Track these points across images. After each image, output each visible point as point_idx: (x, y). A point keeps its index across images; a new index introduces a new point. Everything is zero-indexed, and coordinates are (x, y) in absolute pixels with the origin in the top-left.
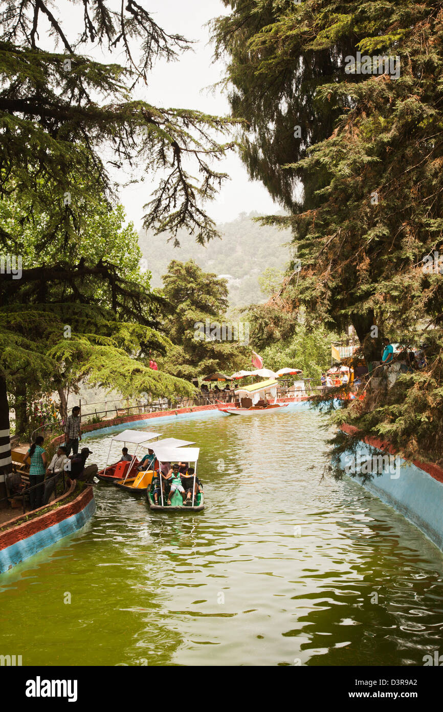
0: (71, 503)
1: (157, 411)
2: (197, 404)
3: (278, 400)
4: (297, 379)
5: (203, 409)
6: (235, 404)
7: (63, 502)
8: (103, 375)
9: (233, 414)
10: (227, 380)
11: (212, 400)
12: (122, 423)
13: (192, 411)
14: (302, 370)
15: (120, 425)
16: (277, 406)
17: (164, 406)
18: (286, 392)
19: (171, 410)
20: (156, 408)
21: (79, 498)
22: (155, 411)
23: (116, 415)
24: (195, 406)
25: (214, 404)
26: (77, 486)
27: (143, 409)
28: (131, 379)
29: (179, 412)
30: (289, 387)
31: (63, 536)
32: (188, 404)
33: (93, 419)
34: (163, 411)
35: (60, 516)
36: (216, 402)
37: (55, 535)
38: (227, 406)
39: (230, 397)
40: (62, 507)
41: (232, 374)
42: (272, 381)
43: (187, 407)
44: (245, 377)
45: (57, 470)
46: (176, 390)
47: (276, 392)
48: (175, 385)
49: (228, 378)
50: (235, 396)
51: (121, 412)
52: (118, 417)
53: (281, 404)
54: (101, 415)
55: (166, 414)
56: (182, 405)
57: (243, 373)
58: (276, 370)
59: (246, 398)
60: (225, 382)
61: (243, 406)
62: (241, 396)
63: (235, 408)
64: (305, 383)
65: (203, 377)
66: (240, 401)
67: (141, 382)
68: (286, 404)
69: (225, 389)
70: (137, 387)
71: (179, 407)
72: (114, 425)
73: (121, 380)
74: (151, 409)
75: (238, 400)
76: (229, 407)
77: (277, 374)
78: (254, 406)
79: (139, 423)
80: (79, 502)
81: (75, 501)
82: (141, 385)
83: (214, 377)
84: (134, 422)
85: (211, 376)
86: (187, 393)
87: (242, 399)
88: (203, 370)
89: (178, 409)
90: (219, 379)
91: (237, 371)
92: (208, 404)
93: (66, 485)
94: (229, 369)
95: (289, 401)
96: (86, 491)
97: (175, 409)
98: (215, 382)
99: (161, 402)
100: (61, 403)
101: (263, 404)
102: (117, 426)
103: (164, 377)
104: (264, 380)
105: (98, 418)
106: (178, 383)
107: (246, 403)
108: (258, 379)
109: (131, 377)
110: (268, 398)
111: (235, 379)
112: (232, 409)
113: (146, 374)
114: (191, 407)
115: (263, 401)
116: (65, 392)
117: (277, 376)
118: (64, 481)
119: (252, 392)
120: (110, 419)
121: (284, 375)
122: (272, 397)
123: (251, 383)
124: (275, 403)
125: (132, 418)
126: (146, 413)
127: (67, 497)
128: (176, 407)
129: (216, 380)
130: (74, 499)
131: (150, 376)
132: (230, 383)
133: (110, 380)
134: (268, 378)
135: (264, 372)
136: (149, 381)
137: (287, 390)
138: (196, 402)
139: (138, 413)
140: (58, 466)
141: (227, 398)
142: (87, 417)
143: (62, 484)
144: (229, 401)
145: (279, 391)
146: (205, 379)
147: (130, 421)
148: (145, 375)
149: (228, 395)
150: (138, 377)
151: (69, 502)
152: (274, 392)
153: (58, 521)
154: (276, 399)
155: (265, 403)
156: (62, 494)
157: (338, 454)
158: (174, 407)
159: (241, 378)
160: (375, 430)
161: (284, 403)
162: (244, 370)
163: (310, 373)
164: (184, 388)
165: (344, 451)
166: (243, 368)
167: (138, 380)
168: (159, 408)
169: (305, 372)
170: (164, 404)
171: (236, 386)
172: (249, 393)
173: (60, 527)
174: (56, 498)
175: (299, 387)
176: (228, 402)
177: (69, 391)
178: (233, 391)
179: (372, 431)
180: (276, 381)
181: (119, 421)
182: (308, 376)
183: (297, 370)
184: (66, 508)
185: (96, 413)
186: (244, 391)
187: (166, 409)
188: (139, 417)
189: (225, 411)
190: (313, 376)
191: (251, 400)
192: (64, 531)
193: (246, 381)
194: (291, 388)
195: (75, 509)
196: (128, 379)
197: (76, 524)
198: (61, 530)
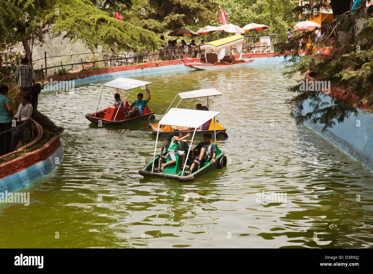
0: (38, 150)
1: (123, 65)
2: (163, 59)
3: (243, 56)
4: (263, 35)
5: (168, 64)
6: (201, 59)
7: (30, 149)
8: (68, 24)
9: (198, 70)
10: (193, 35)
11: (178, 55)
12: (88, 76)
13: (157, 65)
14: (269, 26)
15: (86, 78)
16: (242, 61)
17: (130, 61)
18: (251, 48)
19: (137, 64)
20: (122, 62)
21: (47, 145)
22: (121, 65)
23: (82, 68)
24: (160, 61)
25: (180, 59)
26: (44, 135)
27: (109, 63)
28: (97, 29)
29: (145, 66)
30: (254, 43)
31: (31, 181)
32: (153, 59)
33: (59, 71)
34: (129, 65)
35: (28, 162)
36: (182, 57)
37: (23, 180)
38: (193, 61)
39: (196, 53)
40: (29, 154)
41: (198, 30)
42: (238, 36)
43: (153, 62)
44: (211, 32)
45: (23, 119)
46: (141, 41)
47: (241, 47)
48: (141, 35)
49: (194, 33)
50: (201, 51)
51: (87, 66)
52: (84, 70)
53: (246, 60)
54: (67, 68)
55: (132, 68)
56: (148, 60)
57: (209, 28)
58: (242, 26)
59: (211, 54)
60: (191, 38)
61: (209, 62)
62: (207, 52)
63: (200, 63)
64: (271, 40)
65: (169, 32)
66: (206, 57)
67: (106, 31)
68: (252, 59)
69: (191, 44)
70: (102, 37)
71: (145, 62)
72: (81, 78)
73: (86, 30)
74: (117, 63)
75: (204, 56)
76: (195, 63)
77: (243, 30)
78: (219, 61)
79: (105, 77)
80: (46, 149)
81: (42, 148)
82: (107, 34)
83: (180, 32)
84: (100, 75)
85: (177, 31)
86: (153, 45)
87: (208, 54)
88: (169, 24)
89: (143, 64)
90: (184, 34)
91: (203, 26)
92: (174, 58)
93: (33, 134)
94: (195, 24)
95: (254, 57)
96: (53, 139)
97: (141, 64)
98: (181, 38)
99: (127, 57)
100: (26, 55)
101: (228, 60)
102: (83, 79)
103: (130, 28)
104: (229, 36)
105: (64, 70)
106: (143, 34)
107: (212, 58)
108: (224, 34)
109: (96, 26)
110: (233, 53)
111: (200, 34)
112: (198, 64)
113: (112, 24)
114: (157, 62)
115: (229, 57)
116: (29, 42)
117: (243, 32)
118: (31, 129)
119: (217, 48)
120: (76, 71)
121: (251, 30)
122: (238, 53)
123: (216, 39)
124: (240, 58)
125: (98, 71)
126: (113, 67)
127: (35, 144)
128: (142, 62)
129: (182, 35)
130: (41, 147)
131: (115, 26)
132: (196, 39)
133: (75, 29)
134: (234, 34)
135: (230, 28)
136: (114, 31)
137: (253, 46)
138: (161, 55)
139: (104, 66)
140: (24, 115)
141: (193, 53)
142: (53, 69)
143: (29, 132)
144: (195, 56)
145: (245, 46)
146: (171, 35)
147: (96, 74)
148: (110, 25)
149: (193, 50)
150: (104, 27)
151: (36, 149)
152: (240, 49)
153: (26, 166)
154: (241, 54)
155: (230, 59)
156: (29, 142)
157: (301, 101)
158: (140, 61)
159: (207, 33)
160: (338, 76)
161: (249, 59)
162: (210, 25)
163: (276, 29)
164: (150, 38)
165: (306, 98)
166: (208, 24)
167: (103, 30)
168: (124, 62)
169: (271, 28)
170: (130, 58)
171: (203, 41)
172: (214, 48)
173: (28, 171)
174: (23, 145)
175: (265, 43)
176: (193, 57)
177: (33, 42)
178: (199, 46)
179: (335, 77)
180: (243, 36)
181: (85, 74)
182: (274, 32)
183: (263, 26)
184: (34, 155)
185: (62, 66)
186: (210, 46)
187: (132, 63)
188: (106, 71)
189: (191, 66)
190: (279, 32)
191: (217, 55)
192: (32, 176)
193: (211, 36)
194: (256, 44)
195: (43, 156)
196: (93, 29)
197: (44, 170)
198: (29, 175)
